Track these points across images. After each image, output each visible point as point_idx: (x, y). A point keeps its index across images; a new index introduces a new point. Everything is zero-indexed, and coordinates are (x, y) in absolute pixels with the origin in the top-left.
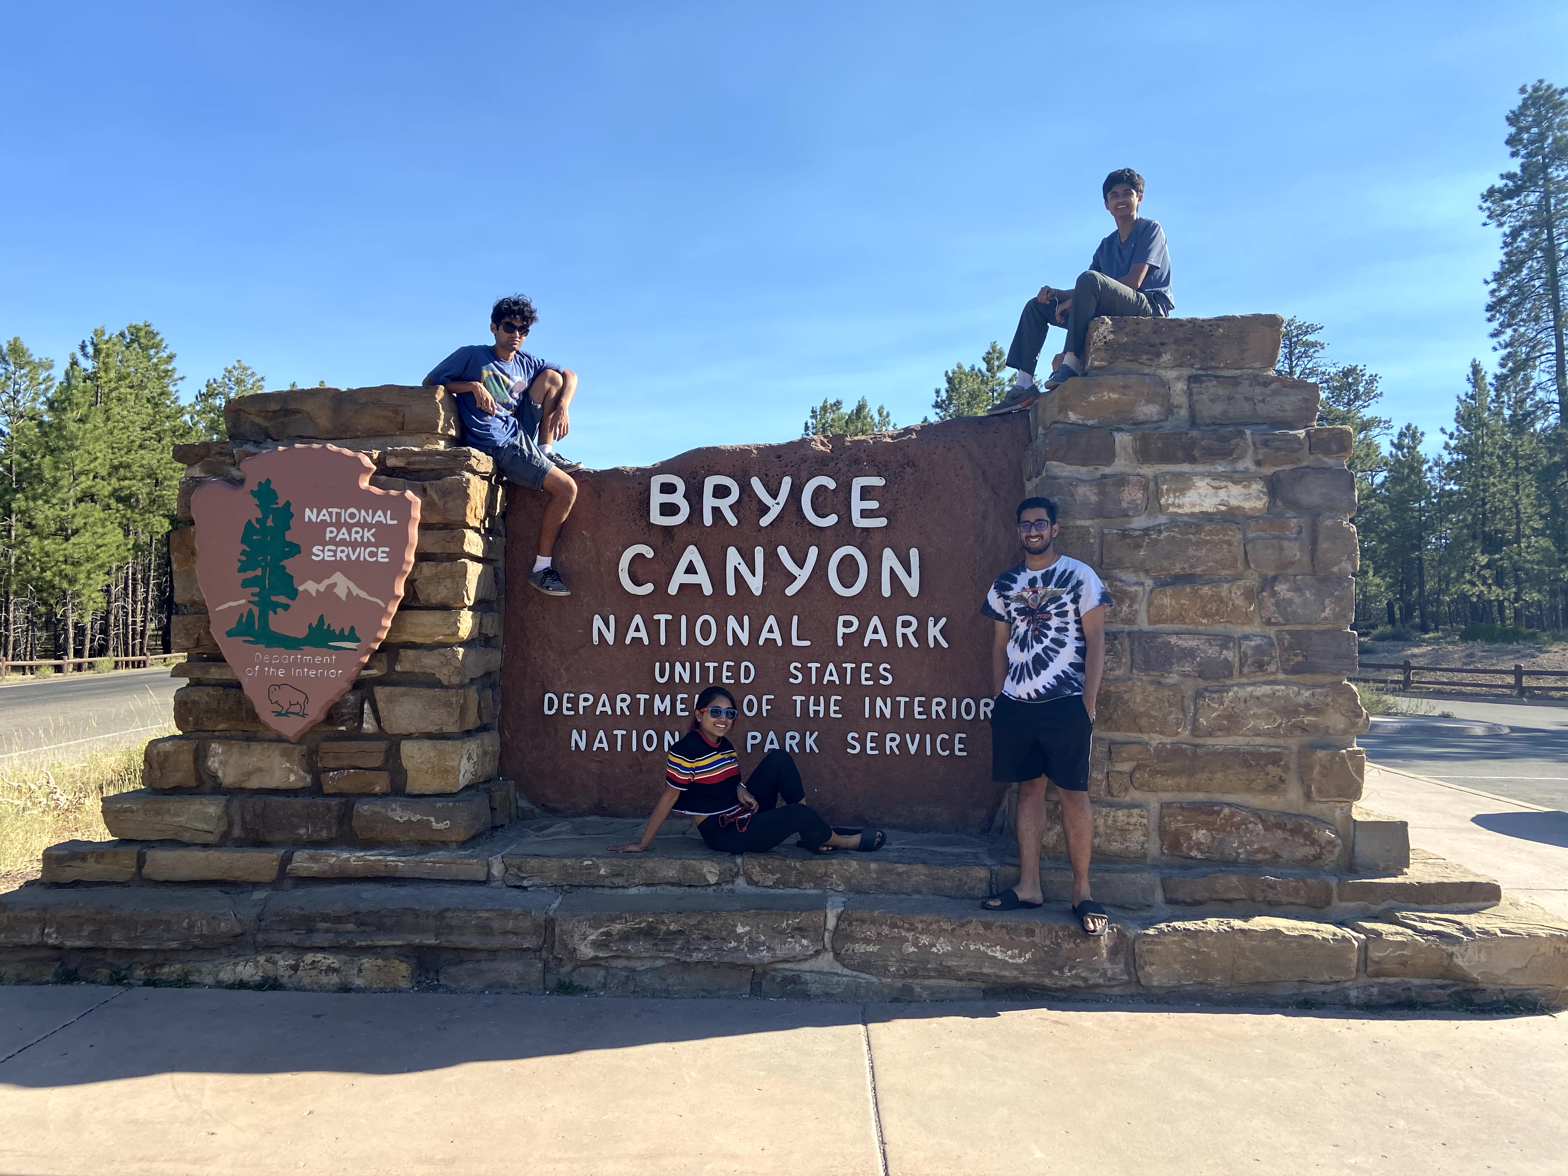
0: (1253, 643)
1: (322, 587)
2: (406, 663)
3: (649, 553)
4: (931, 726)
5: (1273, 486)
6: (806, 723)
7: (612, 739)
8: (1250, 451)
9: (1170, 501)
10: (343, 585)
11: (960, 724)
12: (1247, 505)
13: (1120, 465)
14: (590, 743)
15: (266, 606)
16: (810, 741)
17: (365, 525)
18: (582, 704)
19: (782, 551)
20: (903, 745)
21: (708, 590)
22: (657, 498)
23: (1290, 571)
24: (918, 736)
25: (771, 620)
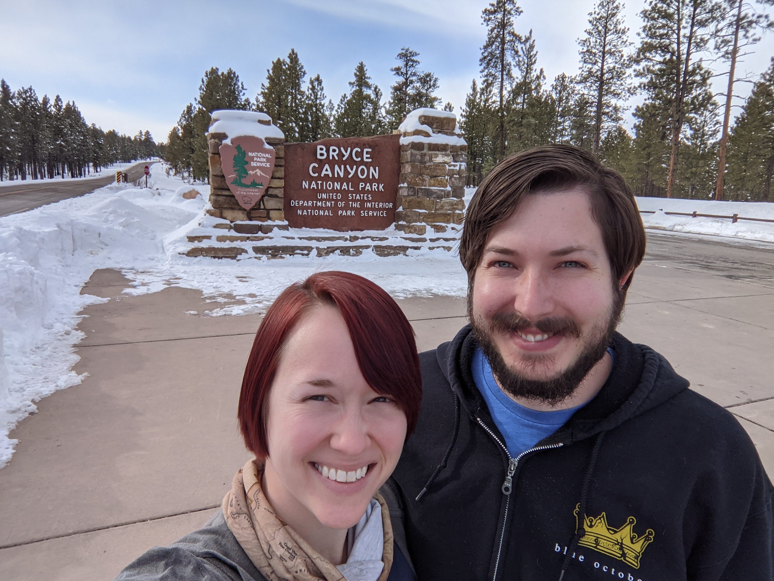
0: (447, 191)
1: (254, 172)
3: (317, 166)
4: (379, 209)
5: (453, 157)
6: (352, 209)
7: (308, 212)
9: (434, 160)
10: (259, 172)
11: (385, 209)
12: (448, 161)
13: (425, 151)
14: (302, 213)
15: (241, 177)
16: (353, 213)
17: (264, 157)
18: (300, 203)
19: (348, 166)
20: (373, 214)
21: (331, 176)
22: (319, 152)
23: (455, 176)
24: (376, 212)
25: (345, 184)
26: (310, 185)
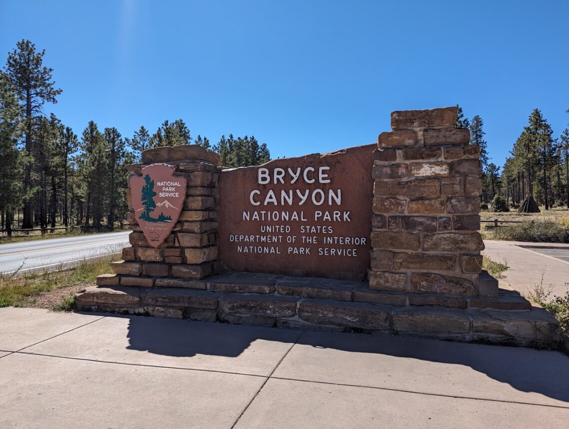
0: (443, 220)
1: (162, 205)
2: (186, 226)
3: (259, 193)
4: (345, 247)
5: (451, 167)
6: (306, 245)
7: (249, 249)
8: (443, 154)
9: (415, 172)
10: (167, 204)
11: (355, 246)
12: (442, 173)
13: (398, 161)
14: (243, 250)
15: (148, 210)
16: (307, 251)
17: (172, 186)
18: (241, 238)
19: (298, 191)
20: (336, 253)
21: (276, 204)
22: (260, 176)
23: (457, 195)
24: (341, 250)
25: (295, 213)
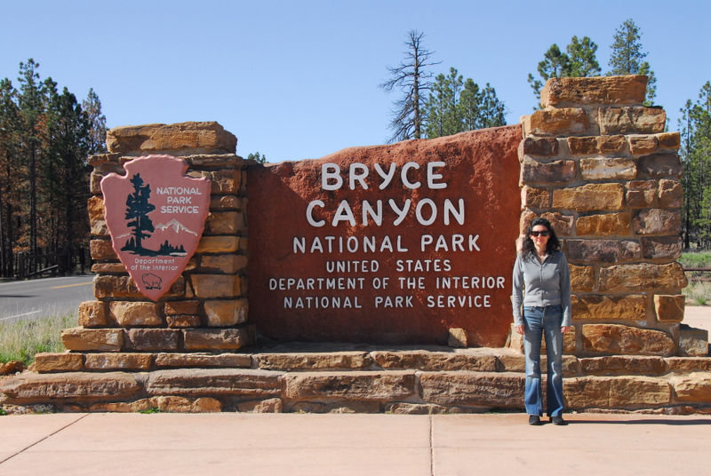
0: (629, 244)
1: (166, 226)
2: (206, 263)
3: (322, 205)
5: (640, 164)
6: (406, 292)
8: (627, 146)
9: (587, 173)
10: (178, 226)
11: (487, 291)
12: (625, 174)
13: (562, 155)
14: (294, 304)
15: (139, 235)
16: (408, 301)
17: (186, 195)
18: (289, 284)
19: (392, 202)
20: (457, 303)
21: (353, 224)
22: (325, 176)
23: (648, 207)
24: (465, 297)
25: (387, 238)
26: (308, 246)
